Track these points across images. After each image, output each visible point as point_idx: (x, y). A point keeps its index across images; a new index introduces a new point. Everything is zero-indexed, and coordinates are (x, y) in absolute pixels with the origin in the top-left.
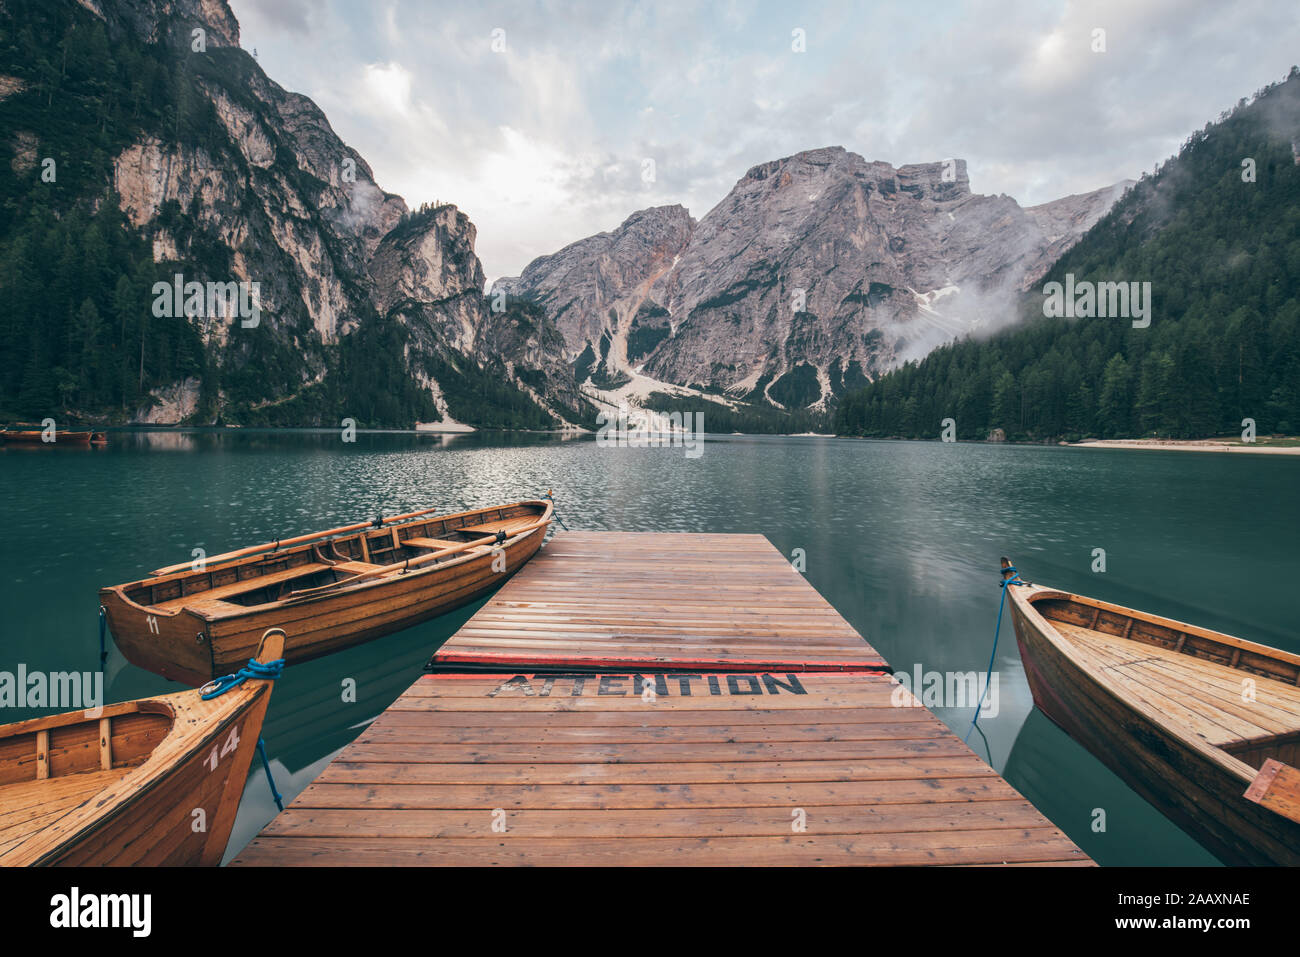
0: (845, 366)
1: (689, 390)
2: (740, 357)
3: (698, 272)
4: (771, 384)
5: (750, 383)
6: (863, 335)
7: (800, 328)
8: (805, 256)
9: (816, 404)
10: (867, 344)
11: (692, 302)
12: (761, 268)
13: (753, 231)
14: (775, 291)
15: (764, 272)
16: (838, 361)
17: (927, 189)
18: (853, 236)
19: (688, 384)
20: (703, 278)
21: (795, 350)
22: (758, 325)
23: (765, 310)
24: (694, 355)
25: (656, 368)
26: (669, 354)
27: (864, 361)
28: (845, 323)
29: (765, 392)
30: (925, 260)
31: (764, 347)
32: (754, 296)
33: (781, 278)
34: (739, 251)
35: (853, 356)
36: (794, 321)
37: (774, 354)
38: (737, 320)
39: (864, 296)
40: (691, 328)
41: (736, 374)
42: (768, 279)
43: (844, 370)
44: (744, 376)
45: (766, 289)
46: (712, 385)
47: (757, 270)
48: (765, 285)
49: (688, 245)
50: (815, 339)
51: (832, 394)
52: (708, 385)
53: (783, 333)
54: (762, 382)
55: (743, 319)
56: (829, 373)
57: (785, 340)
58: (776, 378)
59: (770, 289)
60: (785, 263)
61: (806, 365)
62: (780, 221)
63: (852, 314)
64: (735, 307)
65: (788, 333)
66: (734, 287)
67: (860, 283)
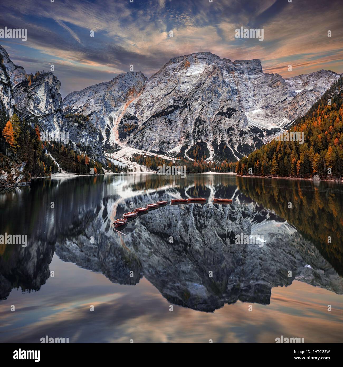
0: (219, 142)
1: (150, 153)
2: (172, 138)
3: (150, 101)
4: (187, 150)
5: (177, 149)
6: (225, 129)
7: (198, 126)
8: (199, 95)
9: (209, 159)
10: (227, 133)
11: (148, 114)
12: (179, 100)
13: (174, 84)
14: (186, 110)
15: (181, 102)
16: (216, 140)
17: (245, 70)
18: (218, 89)
19: (149, 150)
20: (152, 103)
21: (197, 135)
22: (180, 124)
23: (182, 119)
24: (151, 137)
25: (133, 143)
26: (139, 137)
27: (227, 140)
28: (218, 124)
29: (185, 153)
30: (247, 98)
31: (182, 134)
32: (178, 112)
33: (188, 105)
34: (169, 92)
35: (222, 138)
36: (196, 123)
37: (187, 137)
38: (170, 122)
39: (225, 113)
40: (150, 125)
41: (171, 146)
42: (183, 105)
43: (219, 144)
44: (175, 146)
45: (182, 109)
46: (160, 150)
47: (177, 101)
48: (182, 107)
49: (144, 88)
50: (205, 130)
51: (215, 154)
52: (158, 150)
53: (191, 128)
54: (183, 149)
55: (173, 122)
56: (212, 145)
57: (192, 131)
58: (189, 148)
59: (184, 109)
60: (190, 98)
61: (202, 142)
62: (186, 80)
63: (221, 120)
64: (169, 116)
65: (193, 128)
66: (168, 108)
67: (223, 107)
